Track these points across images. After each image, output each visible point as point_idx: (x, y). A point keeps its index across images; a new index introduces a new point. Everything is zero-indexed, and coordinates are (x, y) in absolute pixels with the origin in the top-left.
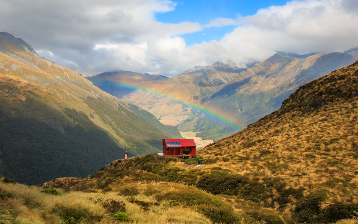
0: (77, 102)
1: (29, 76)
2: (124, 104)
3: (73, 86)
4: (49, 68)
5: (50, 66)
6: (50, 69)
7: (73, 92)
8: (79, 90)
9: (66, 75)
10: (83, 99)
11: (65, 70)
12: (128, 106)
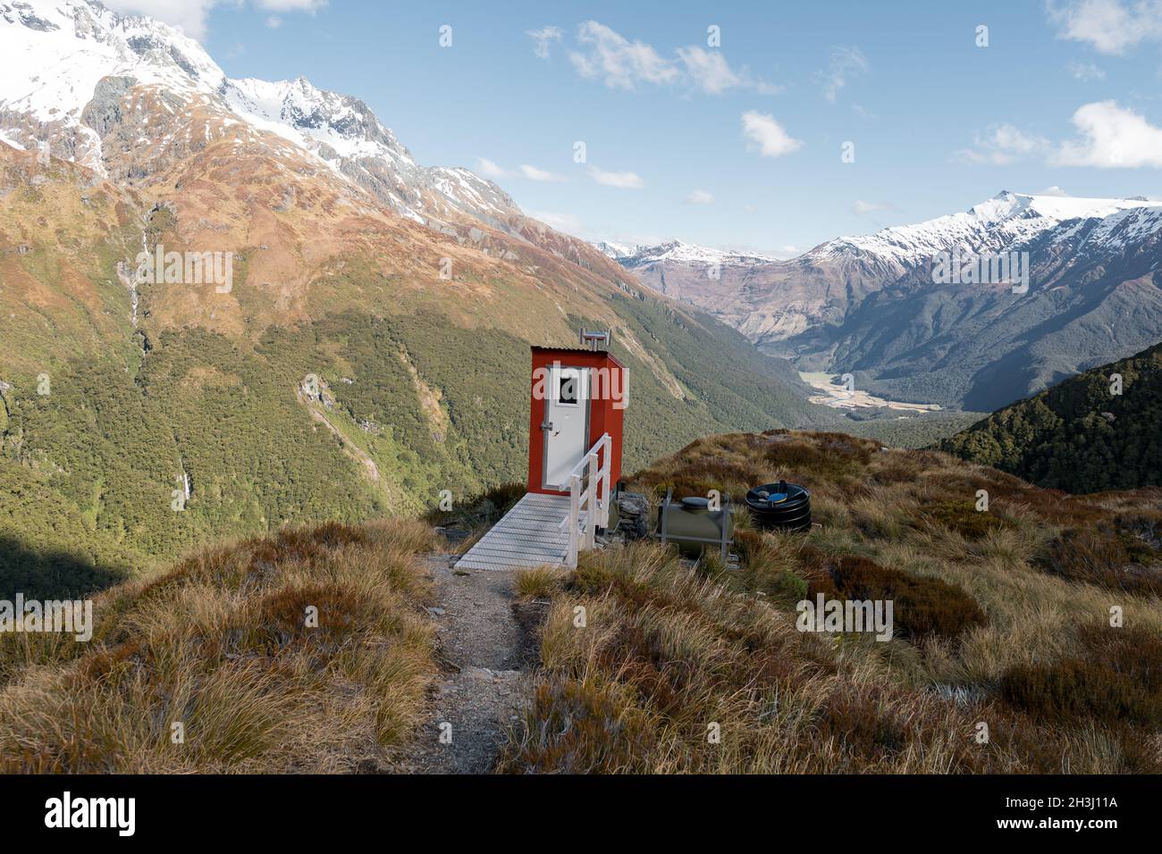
0: (592, 303)
1: (503, 251)
2: (686, 313)
3: (586, 272)
4: (541, 236)
5: (543, 234)
6: (542, 239)
7: (586, 283)
8: (599, 281)
9: (574, 251)
10: (605, 298)
11: (572, 241)
12: (694, 316)
